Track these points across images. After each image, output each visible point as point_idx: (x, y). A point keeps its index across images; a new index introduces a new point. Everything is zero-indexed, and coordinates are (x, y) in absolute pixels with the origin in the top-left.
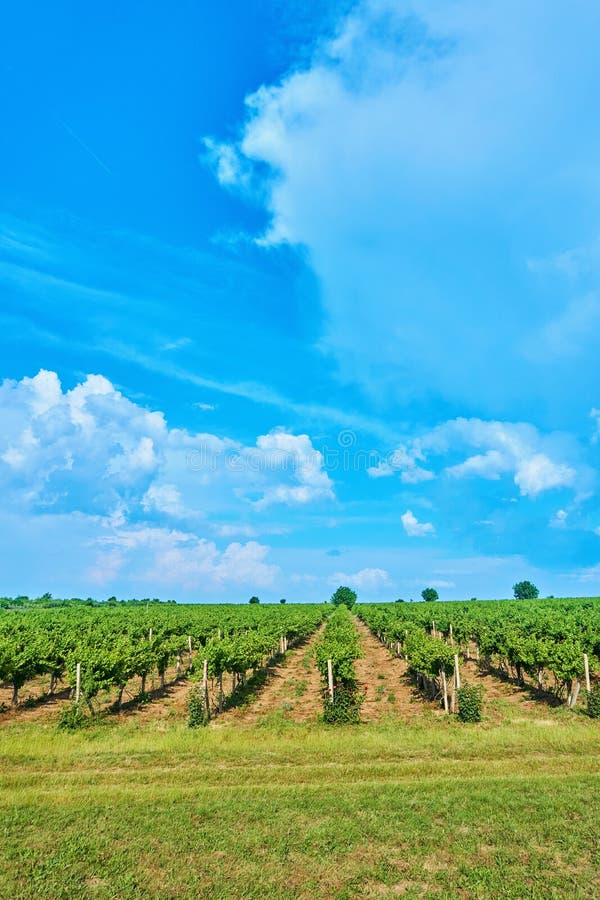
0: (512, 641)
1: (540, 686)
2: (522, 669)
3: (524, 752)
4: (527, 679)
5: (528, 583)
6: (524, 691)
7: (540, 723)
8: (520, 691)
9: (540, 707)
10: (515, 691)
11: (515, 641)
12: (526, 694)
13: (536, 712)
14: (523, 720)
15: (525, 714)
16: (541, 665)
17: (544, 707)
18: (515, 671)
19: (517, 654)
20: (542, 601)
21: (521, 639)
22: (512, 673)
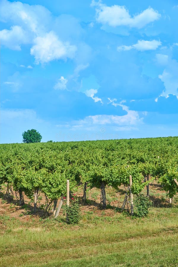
0: (17, 172)
1: (35, 204)
2: (23, 192)
3: (19, 250)
4: (27, 200)
5: (35, 131)
6: (23, 208)
7: (32, 230)
8: (20, 209)
9: (34, 219)
10: (17, 209)
11: (19, 173)
12: (24, 211)
13: (31, 222)
14: (21, 229)
15: (22, 224)
16: (37, 189)
17: (37, 219)
18: (18, 195)
19: (20, 182)
20: (43, 144)
21: (24, 171)
22: (16, 196)
